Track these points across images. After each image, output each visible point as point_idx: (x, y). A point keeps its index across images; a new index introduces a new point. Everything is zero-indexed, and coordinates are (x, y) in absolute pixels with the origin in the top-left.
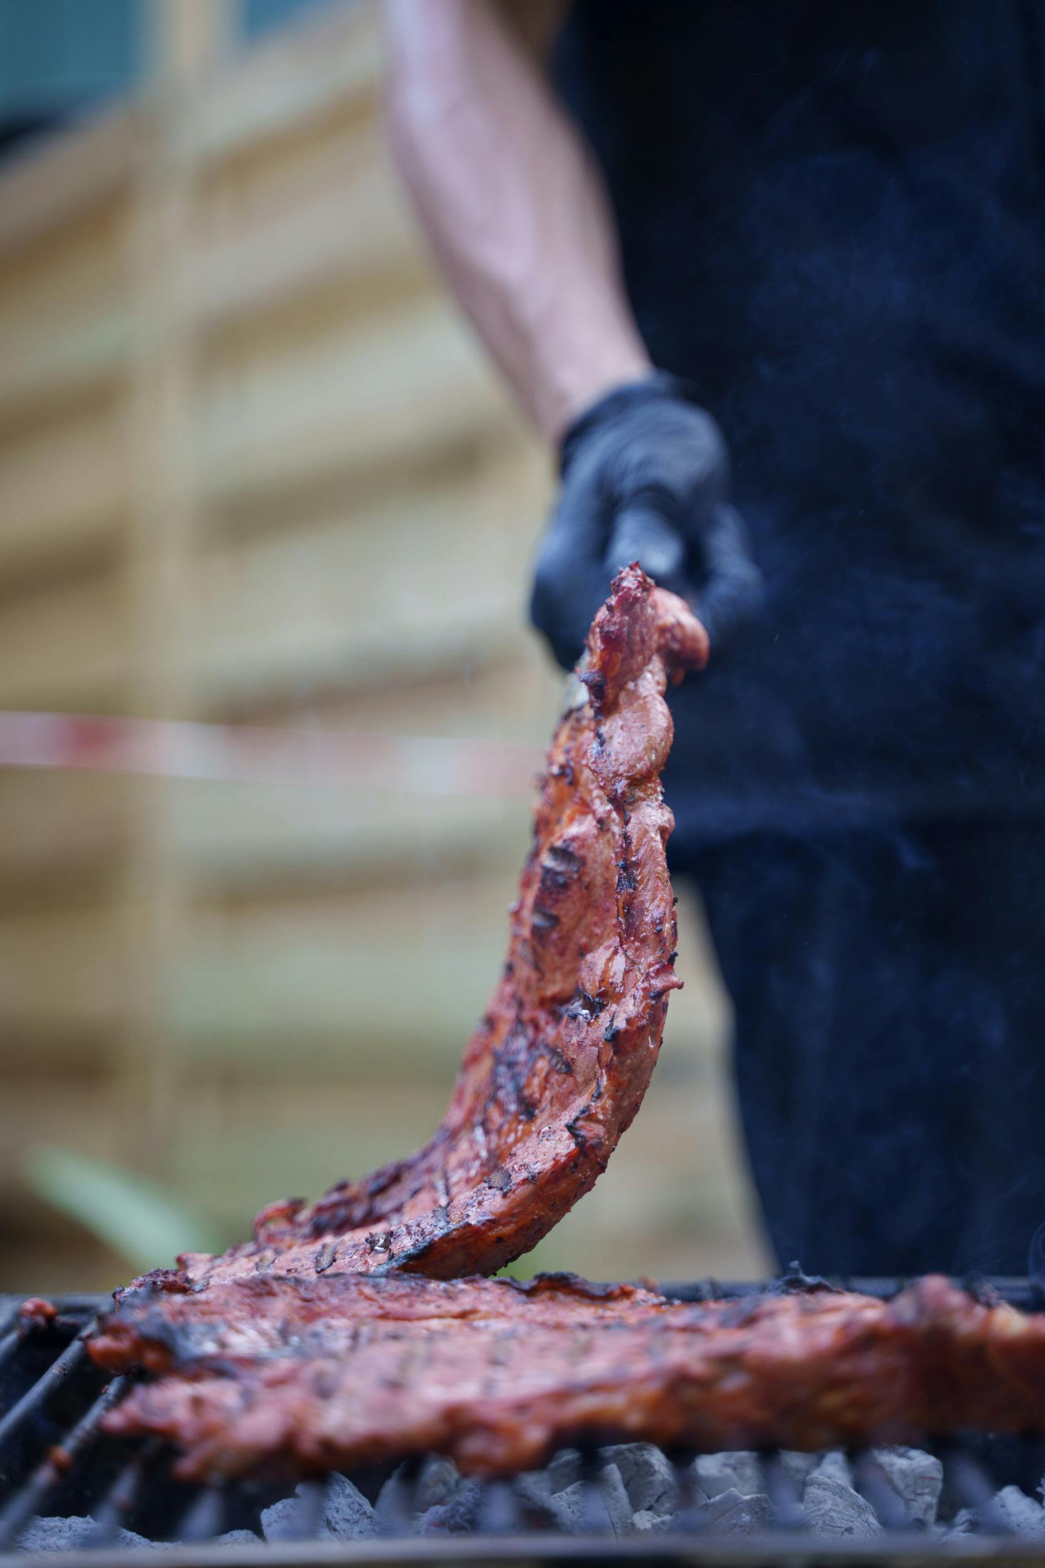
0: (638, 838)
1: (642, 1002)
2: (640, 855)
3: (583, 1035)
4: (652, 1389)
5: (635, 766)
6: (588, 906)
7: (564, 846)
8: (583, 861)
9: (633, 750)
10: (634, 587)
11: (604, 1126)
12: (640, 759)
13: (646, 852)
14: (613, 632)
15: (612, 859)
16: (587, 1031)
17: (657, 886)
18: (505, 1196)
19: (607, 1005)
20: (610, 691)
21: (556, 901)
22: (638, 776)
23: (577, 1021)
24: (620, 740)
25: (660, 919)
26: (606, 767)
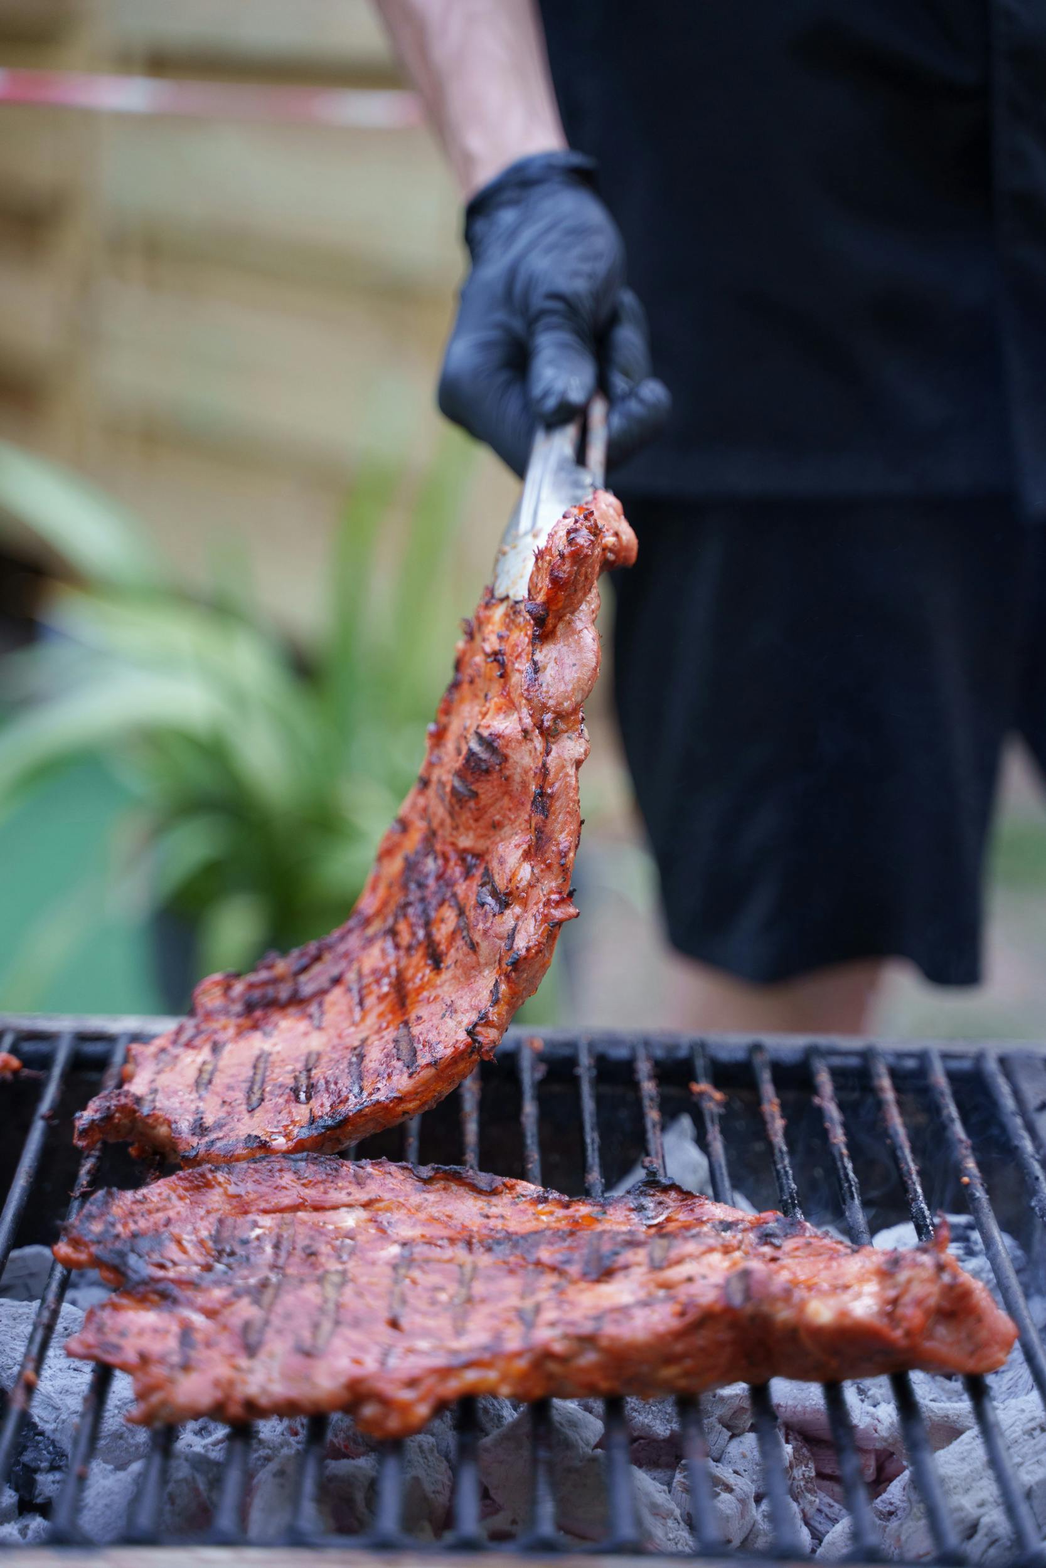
0: (555, 771)
1: (541, 925)
2: (555, 789)
3: (488, 925)
4: (522, 1364)
5: (562, 704)
6: (506, 793)
7: (490, 739)
8: (506, 758)
9: (562, 688)
10: (586, 544)
11: (498, 1030)
12: (568, 698)
13: (560, 786)
14: (561, 578)
15: (531, 769)
16: (492, 922)
17: (566, 820)
18: (410, 1076)
19: (511, 904)
20: (550, 621)
21: (478, 780)
22: (564, 713)
23: (484, 910)
24: (553, 673)
25: (565, 853)
26: (538, 697)
